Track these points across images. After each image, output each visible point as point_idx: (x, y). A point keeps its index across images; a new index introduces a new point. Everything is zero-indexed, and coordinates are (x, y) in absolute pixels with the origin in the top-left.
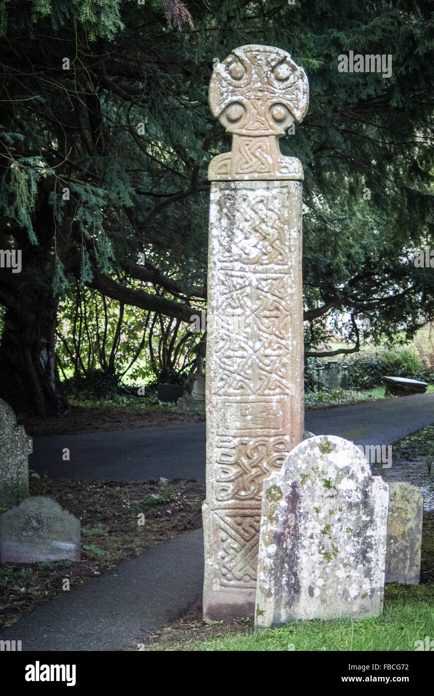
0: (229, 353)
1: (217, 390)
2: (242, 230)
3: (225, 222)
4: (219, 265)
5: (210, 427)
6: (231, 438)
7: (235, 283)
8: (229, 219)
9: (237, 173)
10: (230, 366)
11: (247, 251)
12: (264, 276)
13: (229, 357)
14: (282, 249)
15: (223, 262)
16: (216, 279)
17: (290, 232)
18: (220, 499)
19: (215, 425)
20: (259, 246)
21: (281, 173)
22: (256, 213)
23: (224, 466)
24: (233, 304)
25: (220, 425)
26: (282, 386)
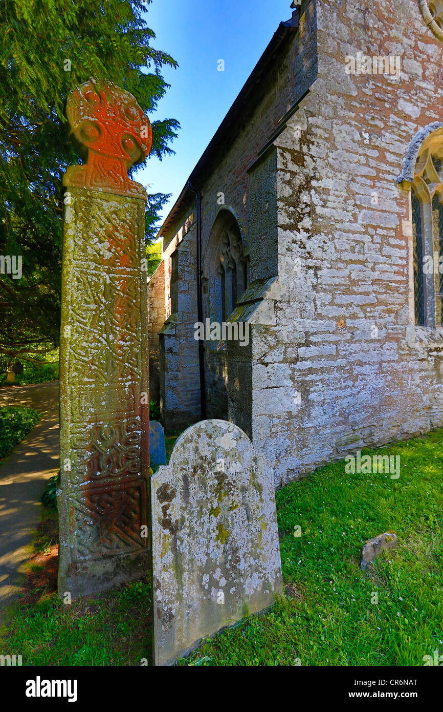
0: (84, 344)
1: (71, 380)
2: (97, 234)
3: (80, 225)
4: (74, 263)
5: (64, 416)
6: (86, 424)
7: (90, 280)
8: (84, 222)
9: (91, 185)
10: (85, 356)
11: (101, 253)
12: (117, 276)
13: (83, 348)
14: (133, 255)
15: (78, 260)
16: (71, 275)
17: (140, 241)
18: (75, 481)
19: (69, 413)
20: (113, 250)
21: (132, 192)
22: (109, 221)
23: (80, 451)
24: (88, 299)
25: (75, 413)
26: (134, 373)
